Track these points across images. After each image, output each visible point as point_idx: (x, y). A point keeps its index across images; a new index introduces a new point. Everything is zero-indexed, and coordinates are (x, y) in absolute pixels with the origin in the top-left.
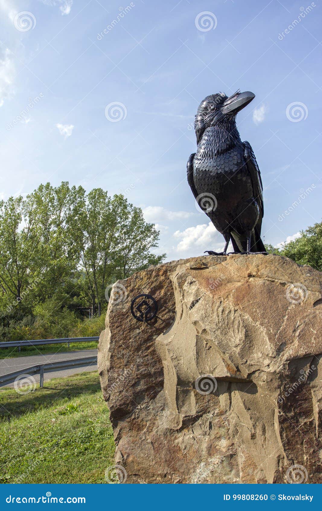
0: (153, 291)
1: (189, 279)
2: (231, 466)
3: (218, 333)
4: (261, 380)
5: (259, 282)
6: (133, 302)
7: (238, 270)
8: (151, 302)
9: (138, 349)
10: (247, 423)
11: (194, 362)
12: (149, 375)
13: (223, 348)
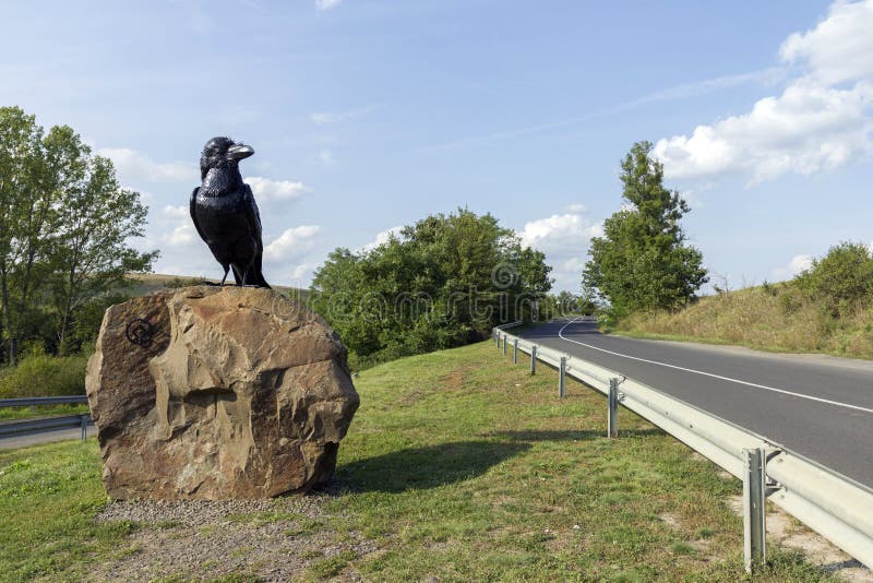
0: (149, 317)
1: (185, 307)
2: (214, 463)
3: (207, 353)
4: (239, 389)
5: (248, 311)
6: (128, 326)
7: (231, 301)
8: (146, 327)
9: (131, 370)
10: (228, 427)
11: (185, 378)
12: (142, 394)
13: (210, 365)
